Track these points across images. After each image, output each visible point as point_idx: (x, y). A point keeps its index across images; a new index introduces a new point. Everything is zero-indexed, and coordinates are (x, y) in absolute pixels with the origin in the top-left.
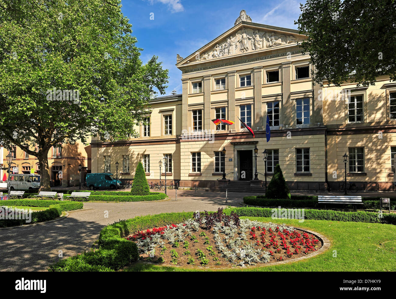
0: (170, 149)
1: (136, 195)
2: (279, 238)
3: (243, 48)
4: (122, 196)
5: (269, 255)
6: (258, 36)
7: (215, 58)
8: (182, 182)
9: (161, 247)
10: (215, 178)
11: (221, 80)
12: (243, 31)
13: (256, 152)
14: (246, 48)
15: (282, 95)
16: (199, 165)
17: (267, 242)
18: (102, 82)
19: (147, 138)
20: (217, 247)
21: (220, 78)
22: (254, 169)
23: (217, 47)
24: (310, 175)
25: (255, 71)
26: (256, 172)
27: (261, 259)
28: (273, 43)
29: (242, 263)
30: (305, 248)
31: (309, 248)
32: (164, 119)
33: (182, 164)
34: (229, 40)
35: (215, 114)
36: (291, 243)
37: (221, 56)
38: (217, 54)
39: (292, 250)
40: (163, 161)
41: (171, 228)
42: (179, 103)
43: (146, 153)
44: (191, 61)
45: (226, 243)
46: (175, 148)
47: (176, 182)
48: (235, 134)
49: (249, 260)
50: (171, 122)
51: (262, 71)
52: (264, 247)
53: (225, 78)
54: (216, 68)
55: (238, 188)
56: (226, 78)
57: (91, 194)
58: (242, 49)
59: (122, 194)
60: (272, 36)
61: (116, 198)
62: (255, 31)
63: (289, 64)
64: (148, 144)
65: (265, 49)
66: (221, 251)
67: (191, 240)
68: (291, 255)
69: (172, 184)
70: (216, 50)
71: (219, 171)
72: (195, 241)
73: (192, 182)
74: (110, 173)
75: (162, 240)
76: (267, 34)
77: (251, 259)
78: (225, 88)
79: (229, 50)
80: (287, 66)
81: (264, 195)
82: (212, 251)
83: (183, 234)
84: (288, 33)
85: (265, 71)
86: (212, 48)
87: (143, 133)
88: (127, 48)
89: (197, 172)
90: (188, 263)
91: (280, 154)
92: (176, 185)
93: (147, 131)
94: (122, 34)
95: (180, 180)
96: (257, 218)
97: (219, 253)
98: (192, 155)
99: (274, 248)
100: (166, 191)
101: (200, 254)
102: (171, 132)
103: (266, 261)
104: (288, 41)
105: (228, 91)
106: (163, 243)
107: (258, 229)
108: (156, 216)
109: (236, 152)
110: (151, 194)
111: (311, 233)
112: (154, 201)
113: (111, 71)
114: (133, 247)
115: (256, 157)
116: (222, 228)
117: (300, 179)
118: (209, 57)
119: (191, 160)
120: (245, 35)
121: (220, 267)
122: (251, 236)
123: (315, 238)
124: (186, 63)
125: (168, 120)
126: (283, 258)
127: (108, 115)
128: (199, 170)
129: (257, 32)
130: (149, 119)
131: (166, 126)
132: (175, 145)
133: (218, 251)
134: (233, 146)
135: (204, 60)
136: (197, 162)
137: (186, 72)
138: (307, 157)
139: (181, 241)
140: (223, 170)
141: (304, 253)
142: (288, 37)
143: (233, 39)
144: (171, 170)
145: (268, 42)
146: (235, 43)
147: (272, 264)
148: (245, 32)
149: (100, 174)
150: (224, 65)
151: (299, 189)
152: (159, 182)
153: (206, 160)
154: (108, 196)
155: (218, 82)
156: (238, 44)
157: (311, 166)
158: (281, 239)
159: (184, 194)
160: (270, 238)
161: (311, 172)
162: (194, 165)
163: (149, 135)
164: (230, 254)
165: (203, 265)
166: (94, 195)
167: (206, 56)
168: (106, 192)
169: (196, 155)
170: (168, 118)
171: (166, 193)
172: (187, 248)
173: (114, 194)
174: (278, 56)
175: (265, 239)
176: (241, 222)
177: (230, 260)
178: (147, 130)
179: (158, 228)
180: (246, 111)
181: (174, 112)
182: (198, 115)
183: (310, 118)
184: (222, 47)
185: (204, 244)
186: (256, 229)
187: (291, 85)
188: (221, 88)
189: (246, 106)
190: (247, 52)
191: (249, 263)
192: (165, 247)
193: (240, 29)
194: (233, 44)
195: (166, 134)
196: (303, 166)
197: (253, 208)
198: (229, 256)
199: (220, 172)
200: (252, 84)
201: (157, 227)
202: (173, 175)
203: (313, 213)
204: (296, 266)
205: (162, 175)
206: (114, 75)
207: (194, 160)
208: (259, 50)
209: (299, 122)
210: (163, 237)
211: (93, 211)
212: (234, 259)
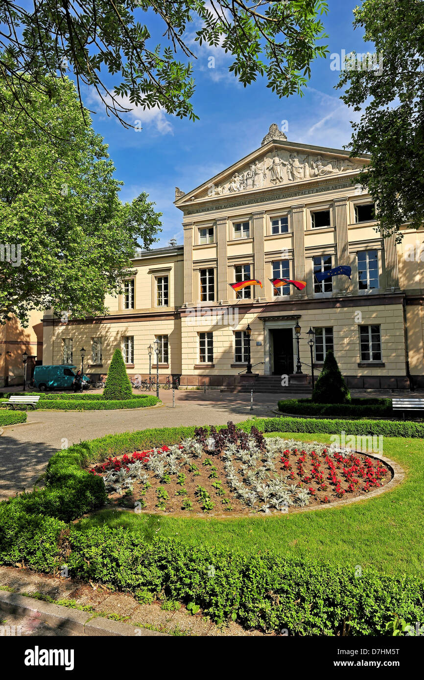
0: (166, 327)
1: (112, 399)
2: (327, 466)
3: (275, 178)
4: (89, 401)
5: (308, 494)
6: (296, 160)
7: (233, 193)
8: (184, 379)
9: (142, 482)
10: (236, 372)
11: (242, 225)
12: (274, 153)
13: (298, 332)
14: (279, 178)
15: (335, 246)
16: (211, 351)
17: (307, 473)
18: (60, 230)
19: (130, 311)
20: (228, 483)
21: (242, 222)
22: (295, 357)
23: (235, 177)
24: (382, 365)
25: (294, 211)
26: (299, 362)
27: (295, 501)
28: (320, 171)
29: (265, 507)
30: (365, 481)
31: (372, 482)
32: (156, 282)
33: (183, 351)
34: (253, 166)
35: (234, 274)
36: (344, 475)
37: (242, 189)
38: (235, 187)
39: (345, 486)
40: (155, 346)
41: (159, 453)
42: (179, 258)
43: (128, 334)
44: (196, 197)
45: (243, 475)
46: (173, 327)
47: (175, 378)
48: (265, 304)
49: (277, 502)
50: (166, 287)
51: (305, 211)
52: (302, 481)
53: (248, 221)
54: (235, 206)
55: (271, 386)
56: (250, 222)
57: (42, 398)
58: (274, 180)
59: (90, 397)
60: (317, 161)
61: (79, 404)
62: (293, 154)
63: (345, 200)
64: (132, 320)
65: (308, 179)
66: (235, 489)
67: (190, 471)
68: (342, 494)
69: (169, 381)
70: (235, 182)
71: (240, 360)
72: (195, 472)
73: (200, 378)
74: (72, 365)
75: (144, 472)
76: (311, 158)
77: (280, 500)
78: (248, 236)
79: (254, 181)
80: (341, 203)
81: (310, 397)
82: (221, 488)
83: (177, 463)
84: (341, 157)
85: (308, 210)
86: (229, 178)
87: (124, 303)
88: (100, 180)
89: (207, 363)
90: (183, 509)
91: (335, 335)
92: (174, 383)
93: (131, 301)
94: (93, 159)
95: (181, 375)
96: (296, 434)
97: (231, 491)
98: (199, 337)
99: (318, 483)
100: (158, 393)
101: (202, 493)
102: (166, 302)
103: (303, 504)
104: (342, 168)
105: (254, 240)
106: (145, 477)
107: (294, 453)
108: (138, 433)
109: (267, 332)
110: (135, 397)
111: (378, 459)
112: (138, 408)
113: (75, 214)
114: (97, 483)
115: (298, 339)
116: (238, 452)
117: (366, 372)
118: (224, 192)
119: (198, 345)
120: (277, 160)
121: (231, 515)
122: (283, 465)
123: (383, 465)
124: (190, 200)
125: (163, 284)
126: (331, 499)
127: (69, 279)
128: (211, 359)
129: (295, 154)
130: (133, 282)
131: (159, 293)
132: (172, 322)
133: (229, 489)
134: (261, 322)
135: (216, 196)
136: (206, 347)
137: (189, 213)
138: (377, 338)
139: (174, 473)
140: (248, 359)
141: (363, 490)
142: (342, 162)
143: (259, 165)
144: (166, 360)
145: (313, 168)
146: (263, 171)
147: (311, 508)
148: (278, 156)
149: (57, 368)
150: (247, 203)
151: (365, 387)
152: (148, 379)
153: (220, 344)
154: (67, 401)
155: (237, 227)
156: (267, 172)
157: (383, 353)
158: (329, 469)
159: (186, 396)
160: (312, 468)
161: (383, 362)
162: (202, 351)
163: (133, 307)
164: (247, 493)
165: (205, 510)
166: (45, 401)
167: (220, 189)
168: (64, 394)
169: (206, 338)
170: (163, 281)
171: (158, 396)
172: (182, 484)
173: (76, 398)
174: (328, 189)
175: (303, 468)
176: (267, 442)
177: (248, 503)
178: (130, 299)
179: (140, 453)
180: (281, 269)
181: (172, 273)
182: (207, 277)
183: (378, 279)
184: (243, 177)
185: (209, 477)
186: (291, 452)
187: (349, 231)
188: (242, 236)
189: (281, 263)
190: (281, 184)
191: (277, 506)
192: (148, 483)
193: (270, 151)
194: (260, 172)
195: (159, 305)
196: (371, 353)
197: (289, 419)
198: (246, 496)
199: (243, 362)
200: (290, 231)
201: (140, 450)
202: (170, 368)
203: (382, 426)
204: (348, 511)
205: (153, 368)
206: (80, 219)
207: (202, 344)
208: (299, 180)
209: (363, 286)
210: (146, 467)
211: (42, 426)
212: (254, 501)
